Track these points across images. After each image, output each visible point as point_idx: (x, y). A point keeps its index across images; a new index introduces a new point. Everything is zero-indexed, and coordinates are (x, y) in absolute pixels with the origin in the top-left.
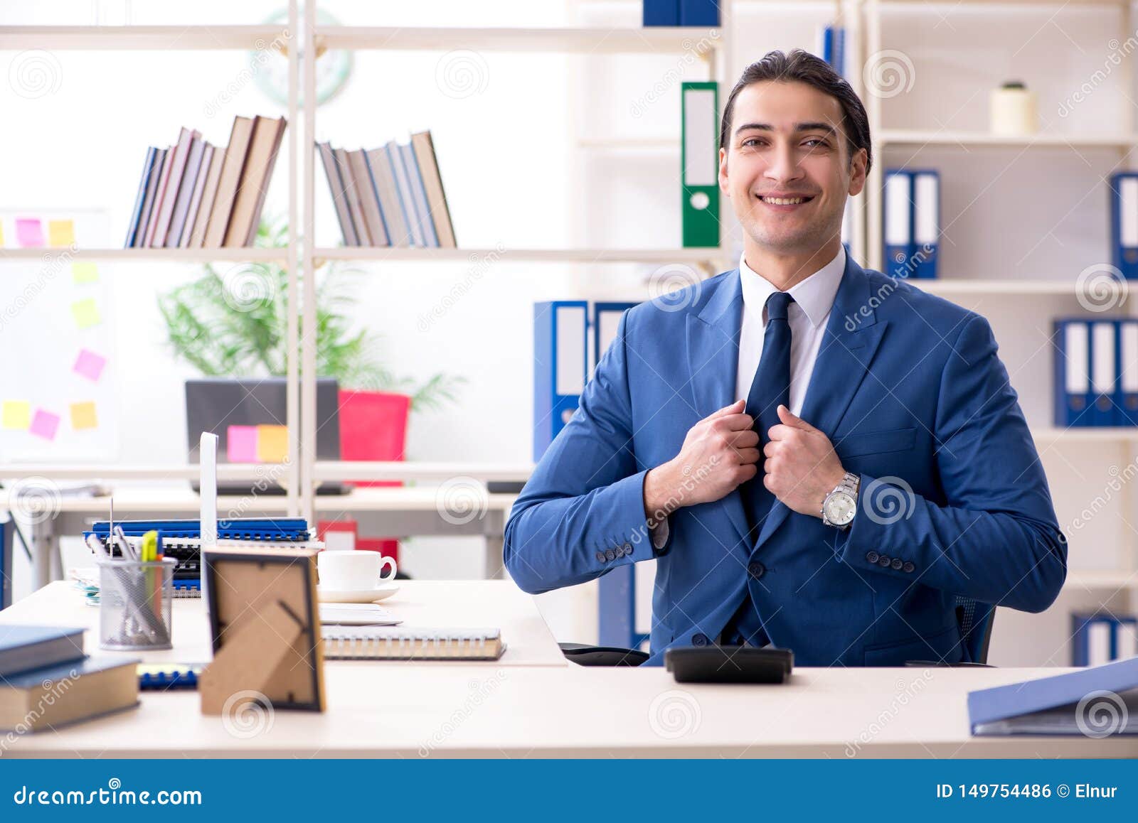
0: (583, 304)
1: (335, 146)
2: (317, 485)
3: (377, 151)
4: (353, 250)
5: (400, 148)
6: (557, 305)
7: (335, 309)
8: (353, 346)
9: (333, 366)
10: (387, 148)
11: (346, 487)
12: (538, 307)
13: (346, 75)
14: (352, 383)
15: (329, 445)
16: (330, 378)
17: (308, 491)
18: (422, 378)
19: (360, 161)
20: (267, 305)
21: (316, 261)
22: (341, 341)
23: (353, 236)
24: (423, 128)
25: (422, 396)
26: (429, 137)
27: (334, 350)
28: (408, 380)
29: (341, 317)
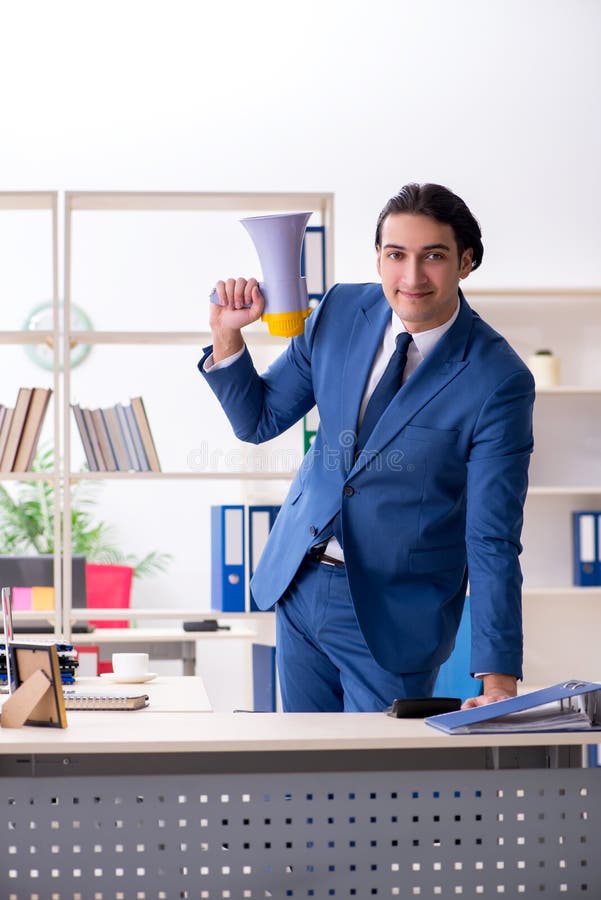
0: (242, 507)
1: (83, 407)
2: (73, 623)
3: (109, 410)
4: (95, 474)
5: (124, 409)
6: (225, 508)
7: (82, 509)
8: (95, 533)
9: (80, 547)
10: (116, 408)
11: (90, 627)
12: (214, 509)
14: (94, 559)
15: (80, 599)
16: (80, 555)
17: (67, 630)
18: (142, 556)
19: (98, 417)
21: (72, 480)
22: (86, 530)
23: (94, 464)
24: (138, 395)
25: (141, 567)
26: (141, 400)
27: (82, 536)
28: (131, 556)
29: (86, 514)
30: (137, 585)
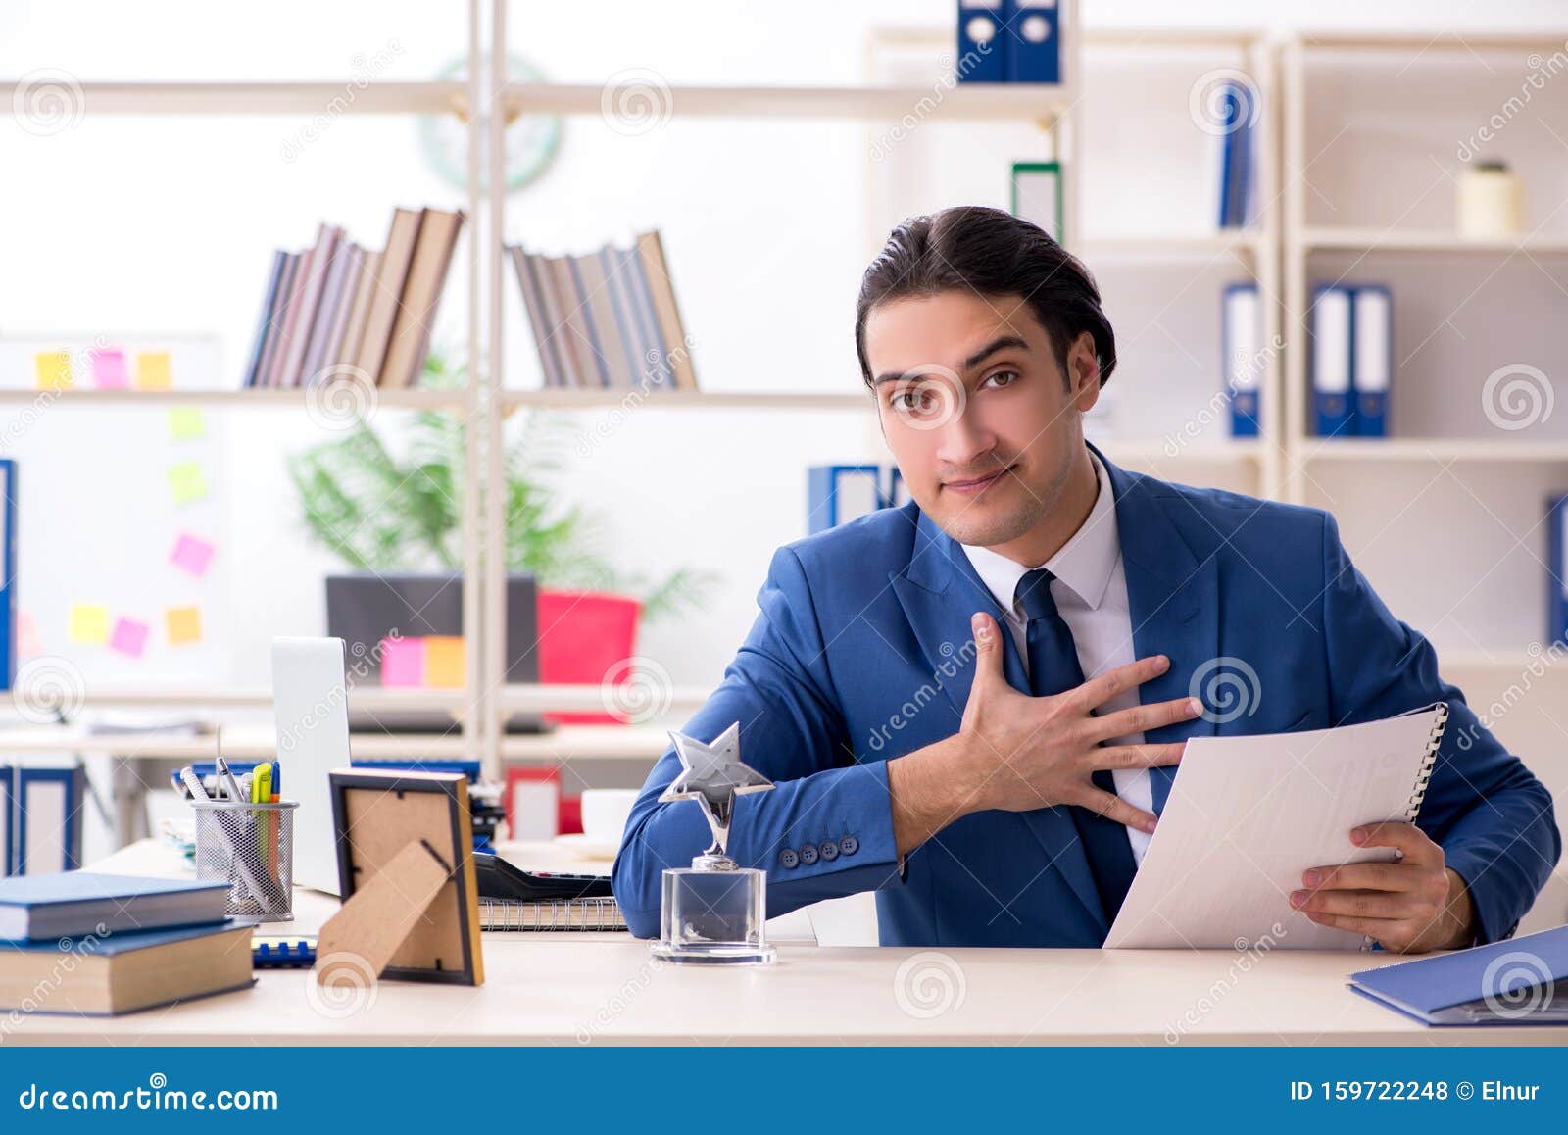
0: (873, 469)
1: (532, 247)
2: (506, 717)
3: (587, 257)
4: (557, 393)
5: (621, 255)
6: (837, 470)
7: (538, 478)
8: (562, 530)
9: (532, 558)
10: (604, 254)
11: (547, 723)
12: (813, 473)
13: (553, 150)
14: (558, 581)
15: (522, 664)
16: (521, 571)
17: (493, 727)
18: (659, 573)
19: (565, 272)
20: (439, 470)
21: (505, 407)
22: (545, 522)
23: (555, 375)
24: (645, 225)
25: (659, 599)
26: (657, 237)
27: (535, 536)
28: (638, 579)
29: (541, 490)
30: (649, 636)
